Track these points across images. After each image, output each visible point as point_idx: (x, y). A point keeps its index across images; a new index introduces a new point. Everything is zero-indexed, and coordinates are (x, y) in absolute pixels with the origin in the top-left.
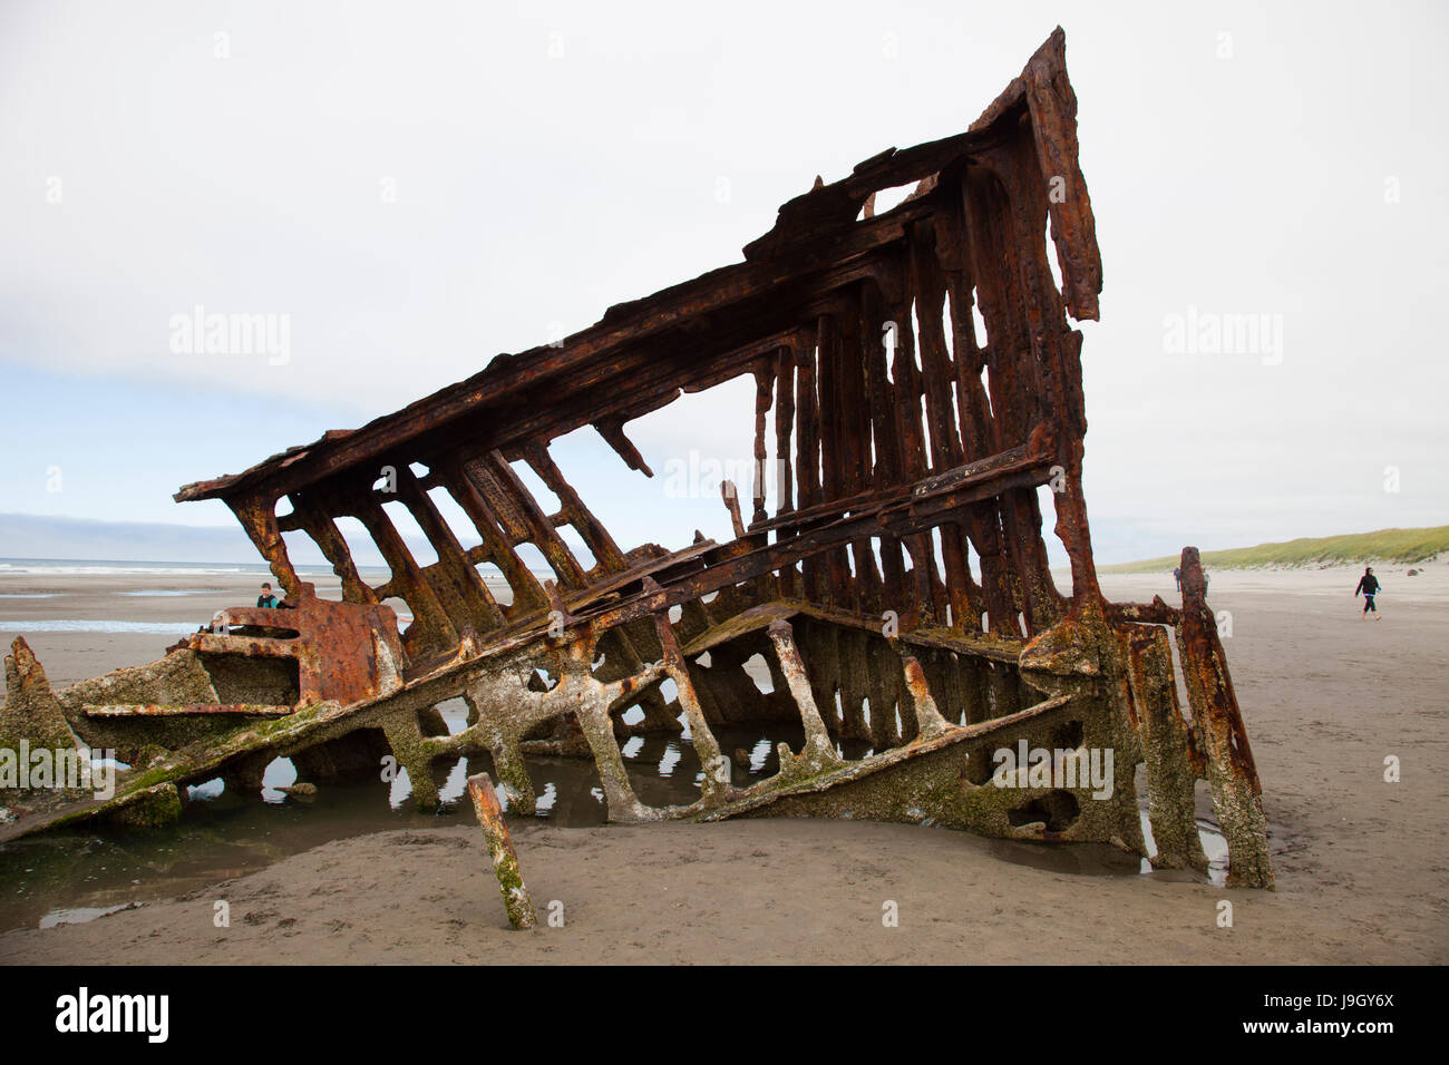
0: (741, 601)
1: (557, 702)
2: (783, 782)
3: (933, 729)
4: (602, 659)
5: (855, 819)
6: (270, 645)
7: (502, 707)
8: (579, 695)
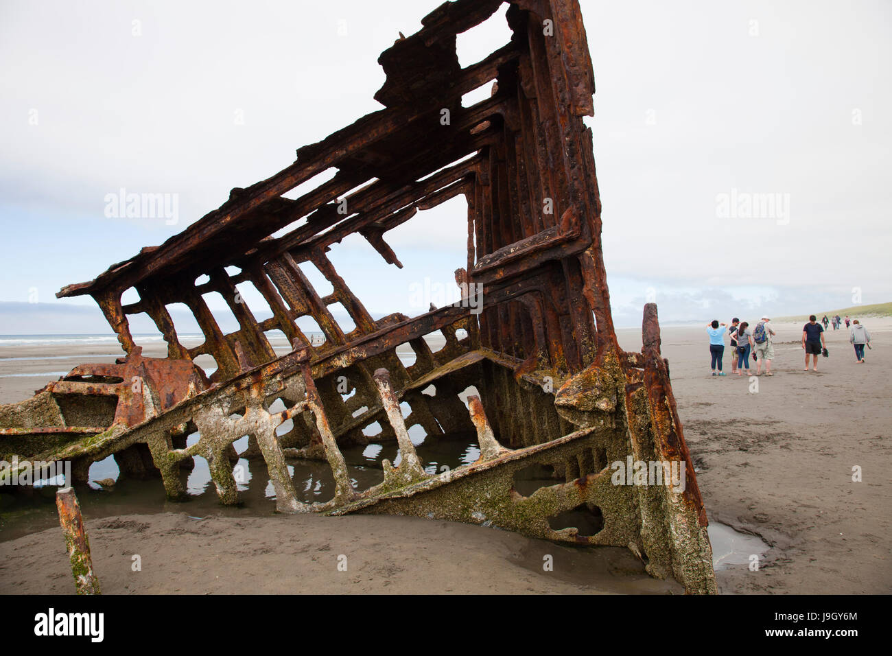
0: (461, 350)
1: (244, 426)
2: (387, 489)
3: (491, 452)
4: (353, 393)
5: (436, 518)
6: (101, 388)
7: (212, 430)
8: (256, 422)
